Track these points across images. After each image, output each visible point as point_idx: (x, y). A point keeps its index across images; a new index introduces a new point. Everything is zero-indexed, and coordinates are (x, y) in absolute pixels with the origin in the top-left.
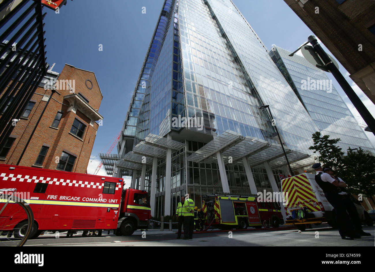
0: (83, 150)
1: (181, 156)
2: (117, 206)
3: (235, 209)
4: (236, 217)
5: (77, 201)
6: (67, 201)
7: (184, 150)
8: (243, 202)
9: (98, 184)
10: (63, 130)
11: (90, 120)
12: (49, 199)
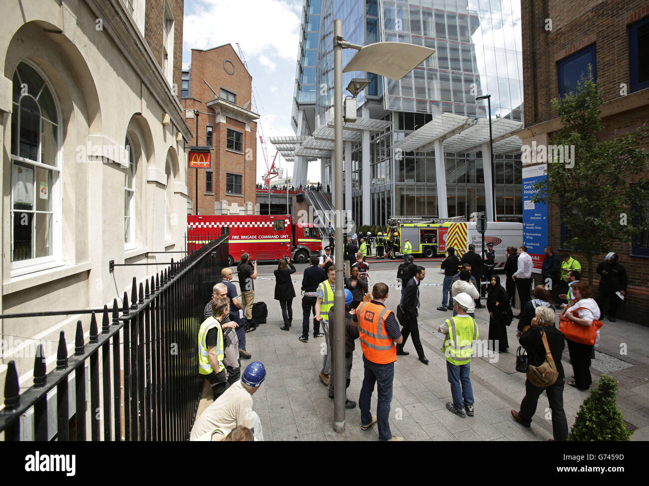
0: (246, 166)
1: (387, 138)
2: (289, 240)
3: (421, 236)
4: (421, 245)
5: (254, 239)
6: (247, 239)
7: (392, 130)
8: (436, 229)
9: (268, 223)
10: (219, 150)
11: (245, 124)
12: (234, 239)
